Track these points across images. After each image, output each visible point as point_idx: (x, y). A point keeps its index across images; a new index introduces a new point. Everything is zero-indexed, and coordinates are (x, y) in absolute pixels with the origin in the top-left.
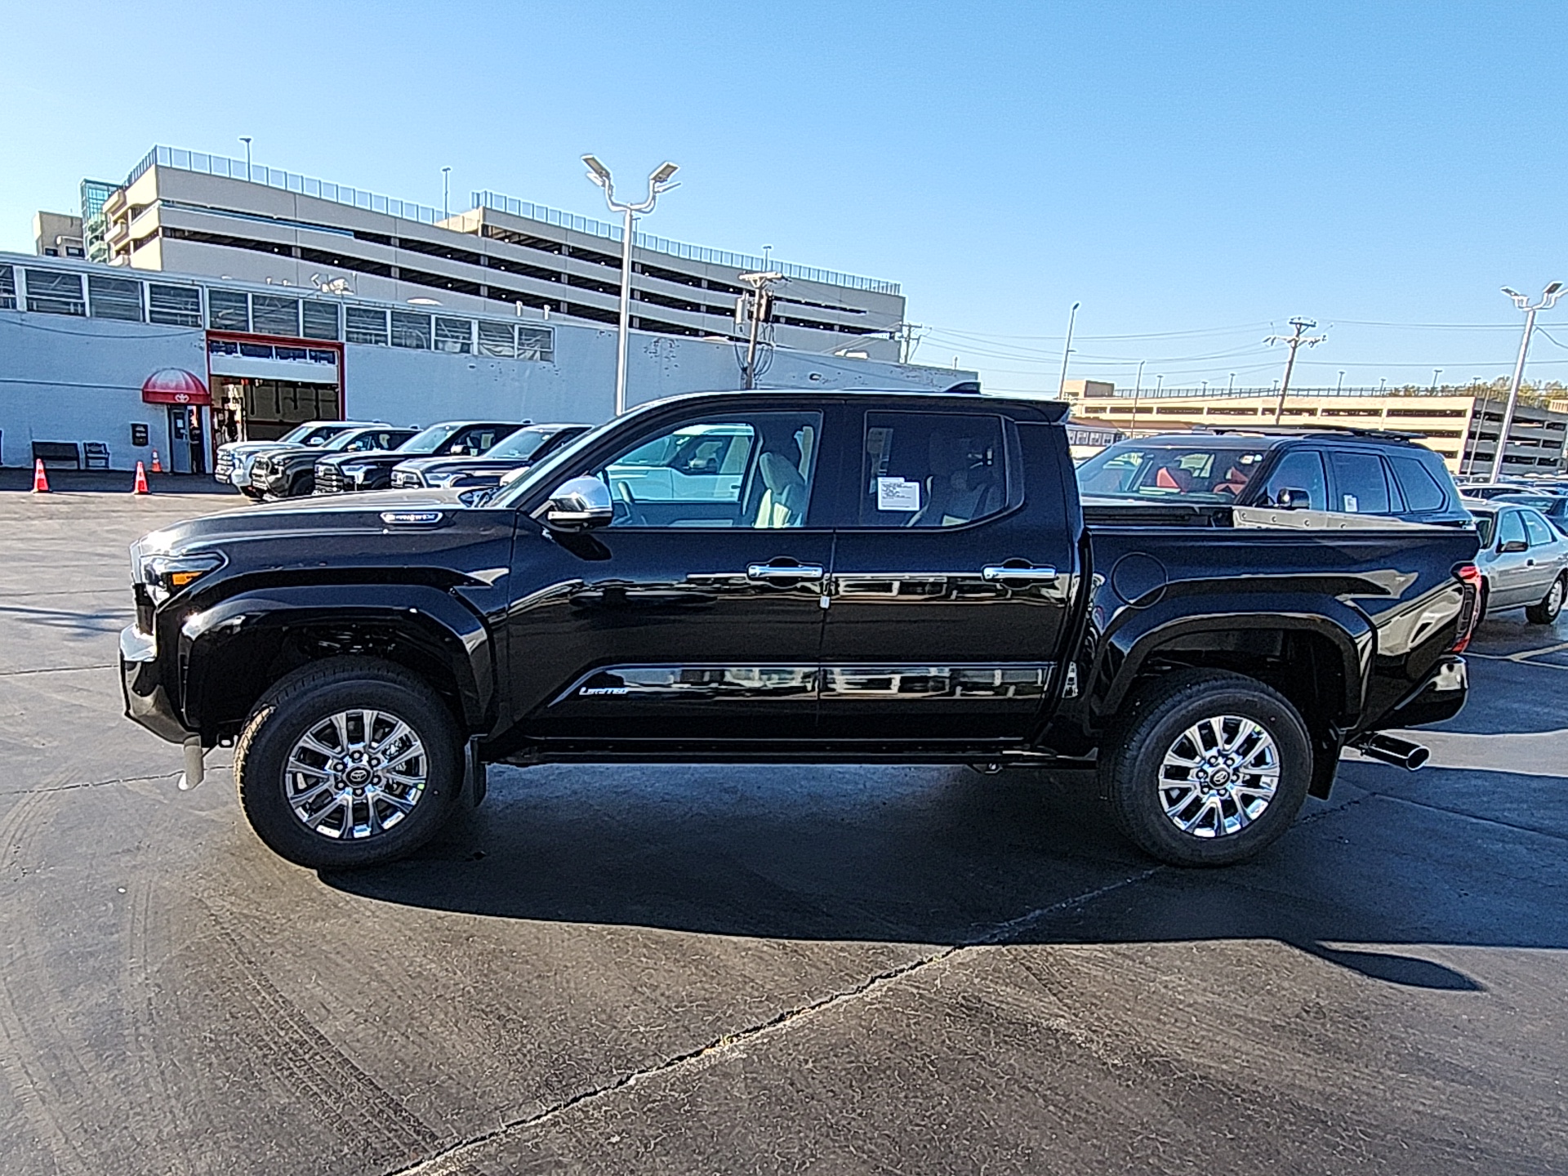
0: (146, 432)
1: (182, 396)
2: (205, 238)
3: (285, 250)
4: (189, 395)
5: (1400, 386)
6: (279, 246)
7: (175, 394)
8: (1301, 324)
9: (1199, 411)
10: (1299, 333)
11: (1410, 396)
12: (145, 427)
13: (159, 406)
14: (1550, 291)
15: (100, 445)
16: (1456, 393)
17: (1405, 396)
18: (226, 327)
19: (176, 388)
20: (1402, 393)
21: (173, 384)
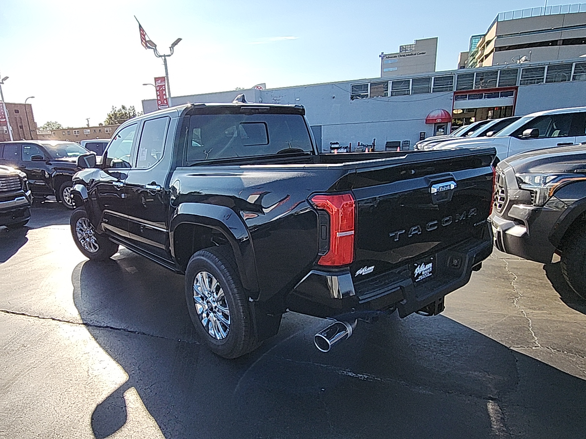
0: (424, 135)
1: (439, 120)
2: (515, 47)
3: (554, 43)
4: (441, 119)
6: (552, 42)
7: (436, 119)
12: (424, 133)
13: (430, 125)
15: (408, 141)
18: (464, 89)
19: (437, 117)
21: (436, 116)
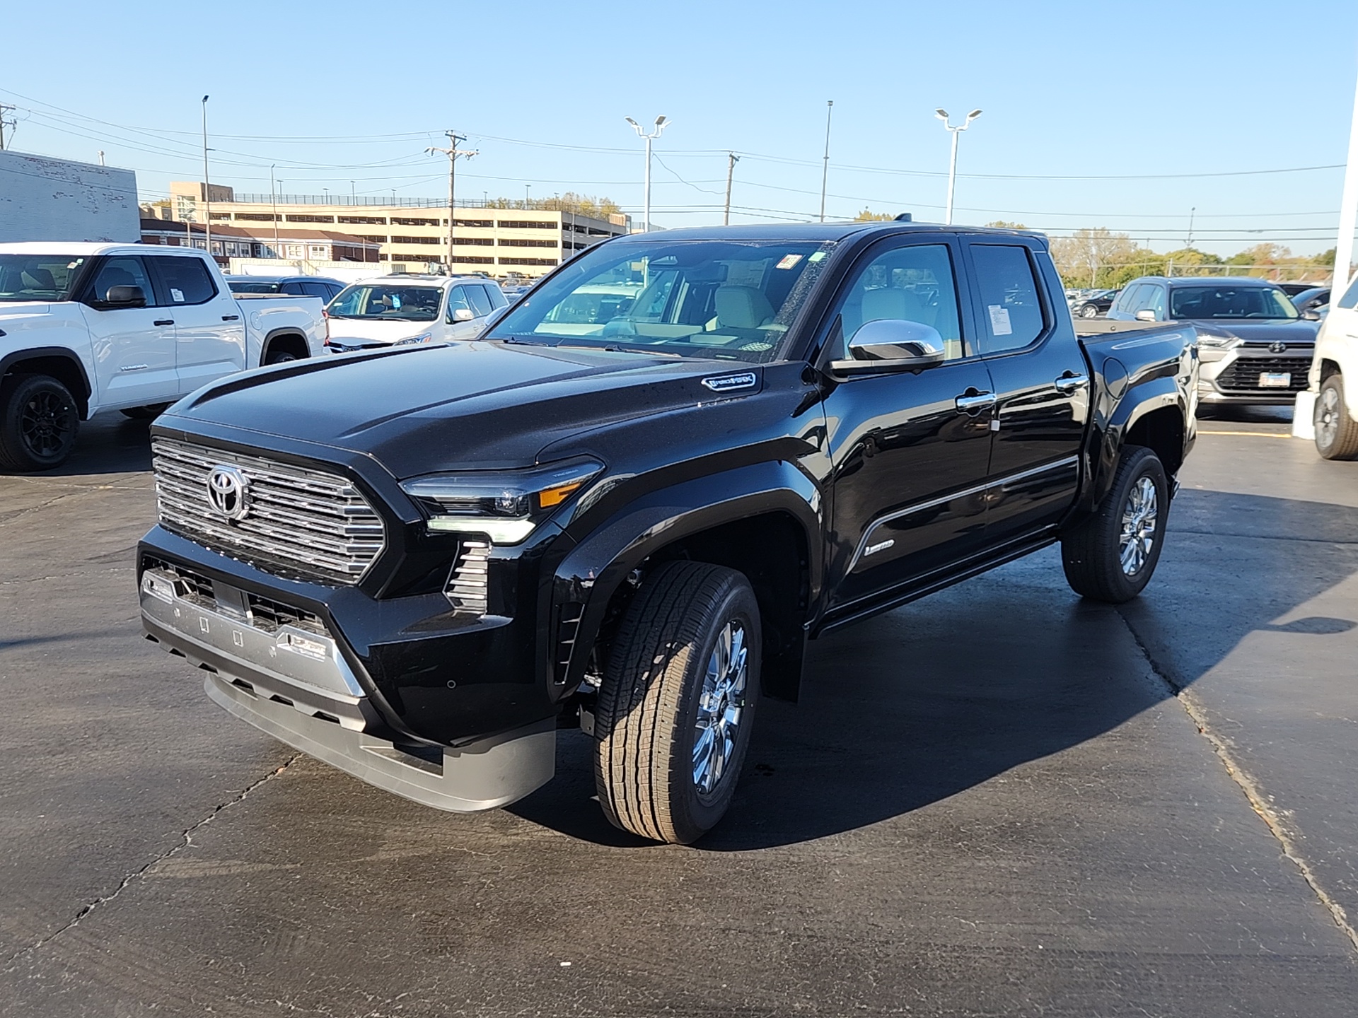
5: (495, 199)
8: (455, 137)
9: (328, 219)
10: (454, 146)
11: (504, 208)
14: (659, 123)
16: (548, 206)
17: (500, 208)
20: (497, 205)
